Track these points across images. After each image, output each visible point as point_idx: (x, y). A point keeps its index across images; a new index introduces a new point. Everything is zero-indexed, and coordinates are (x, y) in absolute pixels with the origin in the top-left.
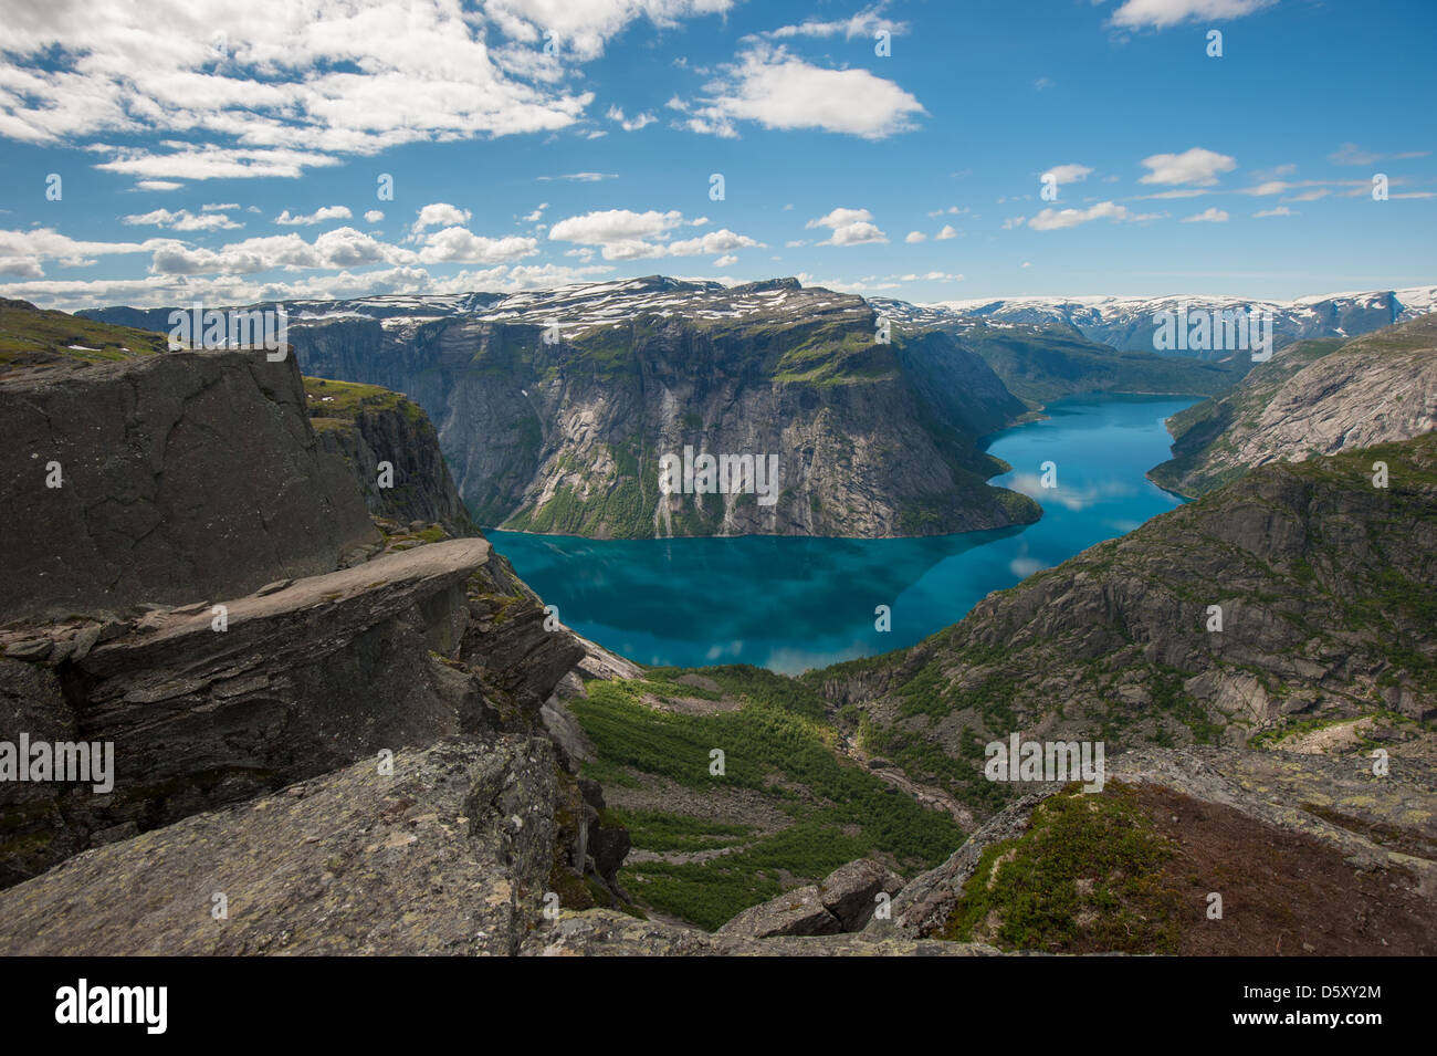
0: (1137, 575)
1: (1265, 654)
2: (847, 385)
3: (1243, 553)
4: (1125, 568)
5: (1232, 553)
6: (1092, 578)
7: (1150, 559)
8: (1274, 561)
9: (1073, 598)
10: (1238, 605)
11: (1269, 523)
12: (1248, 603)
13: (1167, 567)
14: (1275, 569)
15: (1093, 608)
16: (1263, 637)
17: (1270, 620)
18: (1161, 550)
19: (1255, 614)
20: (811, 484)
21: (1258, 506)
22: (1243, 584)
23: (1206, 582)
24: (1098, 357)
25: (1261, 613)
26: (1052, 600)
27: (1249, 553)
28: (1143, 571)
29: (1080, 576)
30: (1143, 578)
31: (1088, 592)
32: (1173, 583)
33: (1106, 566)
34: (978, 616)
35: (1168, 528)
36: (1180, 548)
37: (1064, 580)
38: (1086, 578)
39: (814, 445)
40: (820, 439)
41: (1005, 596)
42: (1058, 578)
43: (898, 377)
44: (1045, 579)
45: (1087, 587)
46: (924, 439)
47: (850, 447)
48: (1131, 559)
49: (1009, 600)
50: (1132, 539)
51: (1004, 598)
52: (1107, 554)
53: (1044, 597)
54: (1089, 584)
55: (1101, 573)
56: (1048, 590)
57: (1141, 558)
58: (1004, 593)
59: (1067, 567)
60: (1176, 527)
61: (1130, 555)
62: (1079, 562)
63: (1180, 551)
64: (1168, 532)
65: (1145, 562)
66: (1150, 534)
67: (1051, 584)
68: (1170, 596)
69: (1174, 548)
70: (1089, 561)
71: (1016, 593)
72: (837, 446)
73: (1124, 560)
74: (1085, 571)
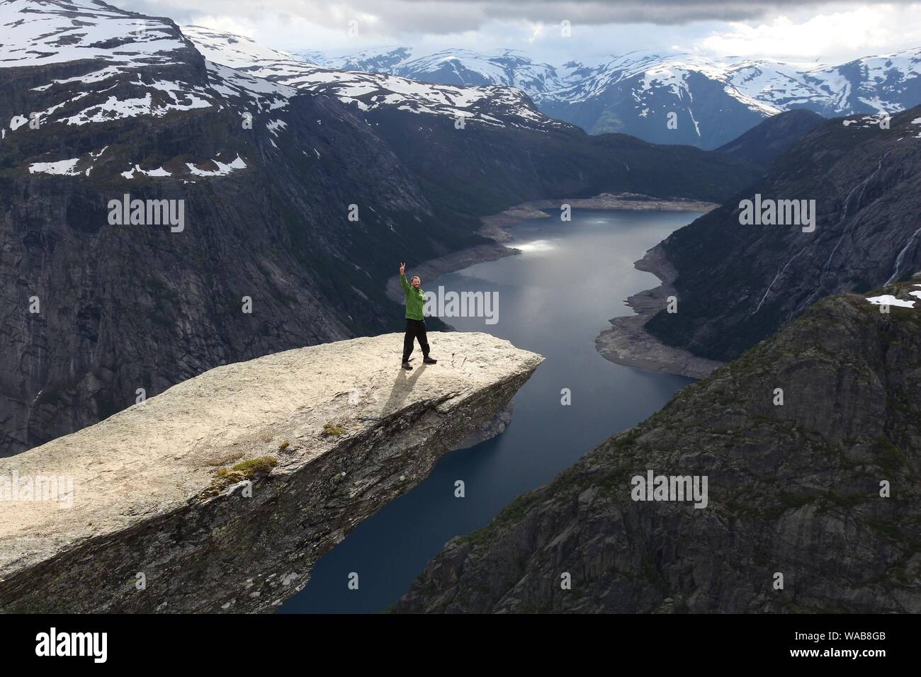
1: (853, 587)
3: (808, 435)
5: (793, 436)
6: (603, 496)
7: (685, 456)
8: (851, 443)
9: (579, 534)
10: (809, 515)
11: (839, 385)
12: (822, 511)
14: (854, 453)
15: (610, 547)
16: (847, 561)
17: (854, 534)
18: (697, 443)
19: (833, 525)
20: (98, 376)
21: (821, 361)
22: (812, 481)
23: (763, 485)
25: (841, 524)
26: (548, 541)
27: (816, 434)
29: (587, 496)
31: (600, 521)
34: (433, 586)
35: (704, 406)
36: (723, 436)
37: (563, 505)
38: (596, 498)
39: (100, 301)
40: (113, 289)
41: (473, 544)
42: (554, 503)
43: (253, 173)
44: (533, 507)
45: (598, 511)
46: (304, 283)
47: (172, 302)
48: (658, 460)
49: (480, 550)
50: (655, 427)
51: (472, 548)
52: (621, 455)
53: (535, 539)
54: (601, 507)
55: (616, 486)
56: (540, 525)
57: (671, 455)
58: (470, 540)
59: (564, 481)
60: (714, 403)
61: (655, 453)
62: (583, 472)
63: (724, 439)
64: (704, 412)
65: (677, 461)
66: (680, 417)
67: (544, 513)
68: (716, 511)
69: (714, 435)
70: (598, 470)
71: (490, 536)
72: (146, 301)
73: (648, 461)
74: (594, 487)
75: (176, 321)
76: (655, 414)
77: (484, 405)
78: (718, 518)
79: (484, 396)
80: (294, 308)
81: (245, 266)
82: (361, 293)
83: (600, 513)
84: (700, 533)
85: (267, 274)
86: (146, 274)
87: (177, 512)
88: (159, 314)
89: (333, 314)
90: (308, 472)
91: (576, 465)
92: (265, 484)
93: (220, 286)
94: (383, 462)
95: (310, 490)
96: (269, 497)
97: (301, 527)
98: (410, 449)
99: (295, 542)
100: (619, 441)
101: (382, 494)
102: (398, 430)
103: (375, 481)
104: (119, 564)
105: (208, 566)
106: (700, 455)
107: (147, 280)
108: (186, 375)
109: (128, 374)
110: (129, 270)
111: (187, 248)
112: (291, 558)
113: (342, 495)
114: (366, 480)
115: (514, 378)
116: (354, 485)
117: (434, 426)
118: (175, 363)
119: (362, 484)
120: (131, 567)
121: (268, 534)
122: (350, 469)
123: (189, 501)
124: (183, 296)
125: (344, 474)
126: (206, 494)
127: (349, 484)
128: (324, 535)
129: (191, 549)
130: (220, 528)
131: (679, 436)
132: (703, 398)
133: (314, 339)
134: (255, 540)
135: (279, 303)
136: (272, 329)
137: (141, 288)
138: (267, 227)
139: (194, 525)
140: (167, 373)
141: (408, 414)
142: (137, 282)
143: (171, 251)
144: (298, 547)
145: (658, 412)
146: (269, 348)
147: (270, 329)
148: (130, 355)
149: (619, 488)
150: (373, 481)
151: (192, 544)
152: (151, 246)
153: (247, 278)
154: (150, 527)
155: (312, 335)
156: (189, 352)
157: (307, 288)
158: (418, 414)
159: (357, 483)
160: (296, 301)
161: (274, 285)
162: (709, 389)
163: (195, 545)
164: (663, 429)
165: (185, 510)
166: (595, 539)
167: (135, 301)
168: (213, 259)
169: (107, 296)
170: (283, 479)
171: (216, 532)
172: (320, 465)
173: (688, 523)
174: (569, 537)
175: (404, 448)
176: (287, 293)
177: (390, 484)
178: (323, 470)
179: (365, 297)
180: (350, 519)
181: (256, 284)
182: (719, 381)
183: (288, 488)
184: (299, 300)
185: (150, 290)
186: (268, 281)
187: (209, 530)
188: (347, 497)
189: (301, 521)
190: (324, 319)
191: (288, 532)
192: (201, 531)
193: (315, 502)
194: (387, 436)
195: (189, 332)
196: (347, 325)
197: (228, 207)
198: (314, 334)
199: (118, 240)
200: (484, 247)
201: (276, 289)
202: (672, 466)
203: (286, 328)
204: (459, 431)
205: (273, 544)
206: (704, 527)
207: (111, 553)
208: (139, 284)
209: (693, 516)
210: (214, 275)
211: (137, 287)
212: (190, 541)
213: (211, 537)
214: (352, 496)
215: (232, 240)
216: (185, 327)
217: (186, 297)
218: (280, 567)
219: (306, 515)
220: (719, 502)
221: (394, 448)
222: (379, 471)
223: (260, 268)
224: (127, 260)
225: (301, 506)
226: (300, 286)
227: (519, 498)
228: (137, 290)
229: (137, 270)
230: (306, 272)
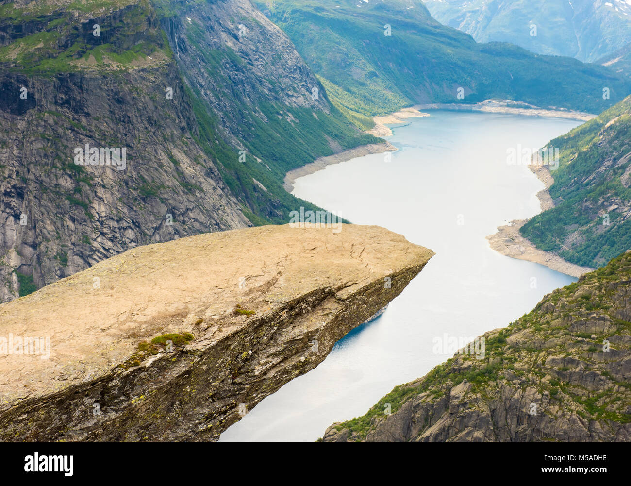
0: (534, 383)
2: (82, 73)
4: (519, 374)
6: (474, 391)
7: (550, 357)
9: (450, 426)
13: (572, 369)
15: (478, 441)
18: (562, 345)
20: (20, 253)
23: (622, 389)
24: (449, 50)
26: (421, 432)
28: (543, 375)
29: (458, 390)
30: (542, 388)
31: (470, 415)
32: (580, 392)
33: (489, 373)
35: (570, 310)
36: (588, 340)
37: (436, 398)
38: (466, 393)
39: (24, 180)
40: (36, 170)
41: (352, 431)
42: (428, 396)
43: (167, 65)
44: (408, 398)
45: (468, 406)
46: (209, 173)
47: (89, 185)
48: (526, 359)
49: (358, 437)
50: (525, 328)
51: (351, 435)
52: (492, 353)
53: (409, 429)
54: (471, 402)
55: (486, 382)
56: (414, 416)
57: (538, 356)
58: (349, 427)
59: (438, 375)
60: (581, 308)
61: (524, 353)
62: (456, 367)
63: (588, 343)
64: (571, 316)
65: (544, 362)
66: (549, 320)
67: (419, 405)
68: (578, 412)
69: (580, 339)
70: (470, 366)
71: (368, 424)
72: (66, 183)
73: (516, 360)
74: (465, 382)
75: (91, 203)
76: (525, 316)
77: (379, 295)
78: (579, 419)
79: (379, 286)
80: (199, 196)
81: (157, 154)
82: (261, 185)
83: (469, 408)
84: (561, 433)
85: (176, 163)
87: (102, 379)
88: (77, 196)
89: (235, 204)
90: (219, 348)
91: (450, 360)
92: (180, 357)
93: (133, 172)
94: (286, 343)
95: (220, 366)
96: (184, 370)
97: (210, 400)
98: (311, 332)
99: (204, 414)
100: (491, 339)
101: (284, 373)
102: (299, 314)
103: (278, 361)
104: (49, 425)
105: (126, 431)
106: (564, 357)
107: (67, 163)
108: (99, 255)
109: (46, 252)
110: (52, 153)
111: (105, 135)
112: (201, 428)
113: (248, 372)
114: (270, 359)
115: (407, 270)
116: (259, 363)
117: (333, 311)
118: (90, 243)
119: (267, 363)
120: (59, 428)
121: (181, 404)
122: (256, 348)
123: (113, 370)
124: (100, 180)
125: (250, 352)
126: (128, 363)
127: (255, 362)
128: (231, 408)
129: (113, 415)
130: (139, 397)
131: (546, 338)
132: (570, 302)
133: (217, 227)
134: (169, 410)
135: (186, 191)
136: (179, 215)
137: (62, 171)
138: (179, 118)
139: (116, 392)
140: (82, 253)
141: (310, 299)
142: (58, 165)
143: (90, 137)
144: (207, 418)
145: (528, 313)
146: (175, 233)
147: (176, 215)
148: (49, 233)
149: (488, 386)
150: (276, 360)
151: (114, 410)
152: (73, 130)
153: (159, 166)
154: (77, 392)
155: (214, 222)
156: (102, 234)
157: (212, 178)
158: (319, 300)
159: (262, 362)
160: (201, 190)
161: (183, 173)
162: (576, 294)
163: (116, 411)
164: (532, 330)
165: (110, 378)
166: (464, 433)
167: (55, 182)
170: (197, 353)
171: (135, 401)
172: (229, 343)
173: (550, 422)
174: (440, 429)
175: (305, 331)
176: (194, 182)
177: (291, 364)
178: (232, 347)
179: (265, 189)
180: (254, 395)
181: (166, 172)
182: (587, 287)
183: (201, 363)
184: (204, 189)
185: (70, 173)
186: (177, 169)
187: (129, 398)
188: (252, 374)
189: (211, 394)
190: (226, 208)
191: (199, 404)
192: (121, 398)
193: (224, 377)
194: (290, 319)
195: (103, 214)
196: (246, 215)
197: (144, 97)
198: (216, 222)
199: (43, 123)
200: (375, 147)
201: (184, 177)
202: (538, 366)
203: (191, 215)
204: (355, 317)
205: (185, 414)
206: (565, 427)
207: (42, 414)
208: (61, 167)
209: (555, 416)
210: (128, 161)
211: (58, 169)
212: (112, 407)
213: (131, 404)
214: (257, 373)
215: (146, 128)
216: (100, 209)
217: (102, 180)
218: (191, 436)
219: (215, 389)
220: (580, 404)
221: (297, 330)
222: (282, 351)
223: (171, 157)
224: (50, 144)
225: (211, 380)
226: (205, 175)
227: (396, 389)
228: (58, 172)
229: (59, 153)
230: (211, 162)
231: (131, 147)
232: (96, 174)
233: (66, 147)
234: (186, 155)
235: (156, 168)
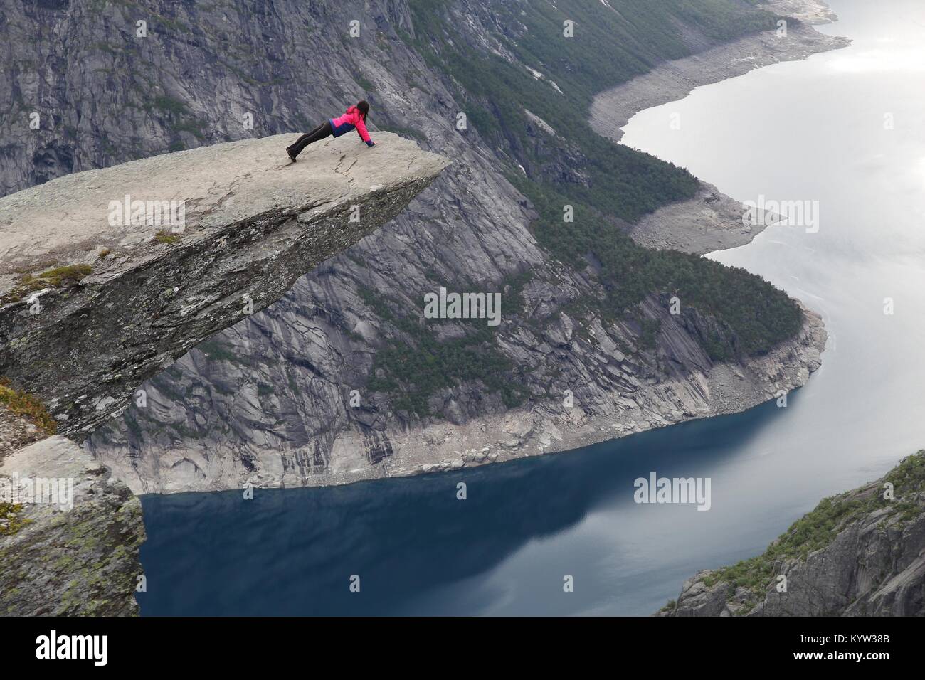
39: (71, 133)
40: (94, 111)
41: (736, 586)
42: (890, 515)
44: (848, 522)
46: (438, 104)
49: (750, 597)
51: (734, 593)
53: (852, 578)
56: (863, 555)
58: (731, 577)
67: (870, 532)
81: (329, 70)
82: (543, 123)
86: (151, 85)
89: (490, 161)
93: (284, 108)
107: (153, 96)
124: (219, 127)
133: (454, 207)
137: (144, 112)
142: (136, 100)
153: (334, 95)
155: (449, 198)
157: (442, 113)
167: (132, 134)
168: (271, 58)
169: (85, 125)
174: (917, 578)
176: (406, 122)
179: (550, 130)
184: (428, 135)
185: (160, 115)
190: (472, 170)
196: (514, 182)
198: (454, 197)
201: (385, 114)
208: (141, 104)
210: (273, 88)
211: (137, 109)
217: (224, 127)
224: (117, 60)
226: (429, 108)
227: (825, 505)
228: (137, 114)
229: (136, 77)
230: (439, 82)
231: (278, 60)
232: (212, 115)
233: (150, 65)
234: (388, 71)
235: (328, 98)
